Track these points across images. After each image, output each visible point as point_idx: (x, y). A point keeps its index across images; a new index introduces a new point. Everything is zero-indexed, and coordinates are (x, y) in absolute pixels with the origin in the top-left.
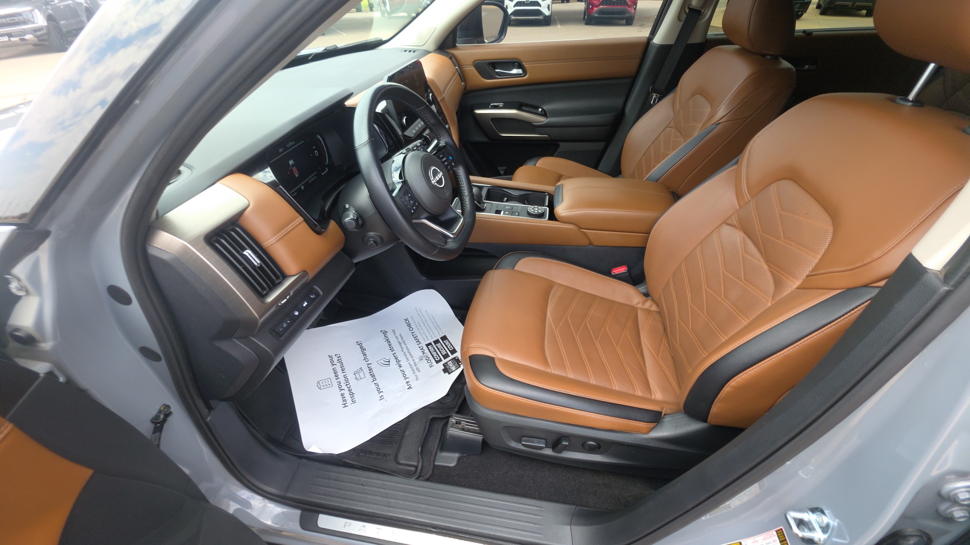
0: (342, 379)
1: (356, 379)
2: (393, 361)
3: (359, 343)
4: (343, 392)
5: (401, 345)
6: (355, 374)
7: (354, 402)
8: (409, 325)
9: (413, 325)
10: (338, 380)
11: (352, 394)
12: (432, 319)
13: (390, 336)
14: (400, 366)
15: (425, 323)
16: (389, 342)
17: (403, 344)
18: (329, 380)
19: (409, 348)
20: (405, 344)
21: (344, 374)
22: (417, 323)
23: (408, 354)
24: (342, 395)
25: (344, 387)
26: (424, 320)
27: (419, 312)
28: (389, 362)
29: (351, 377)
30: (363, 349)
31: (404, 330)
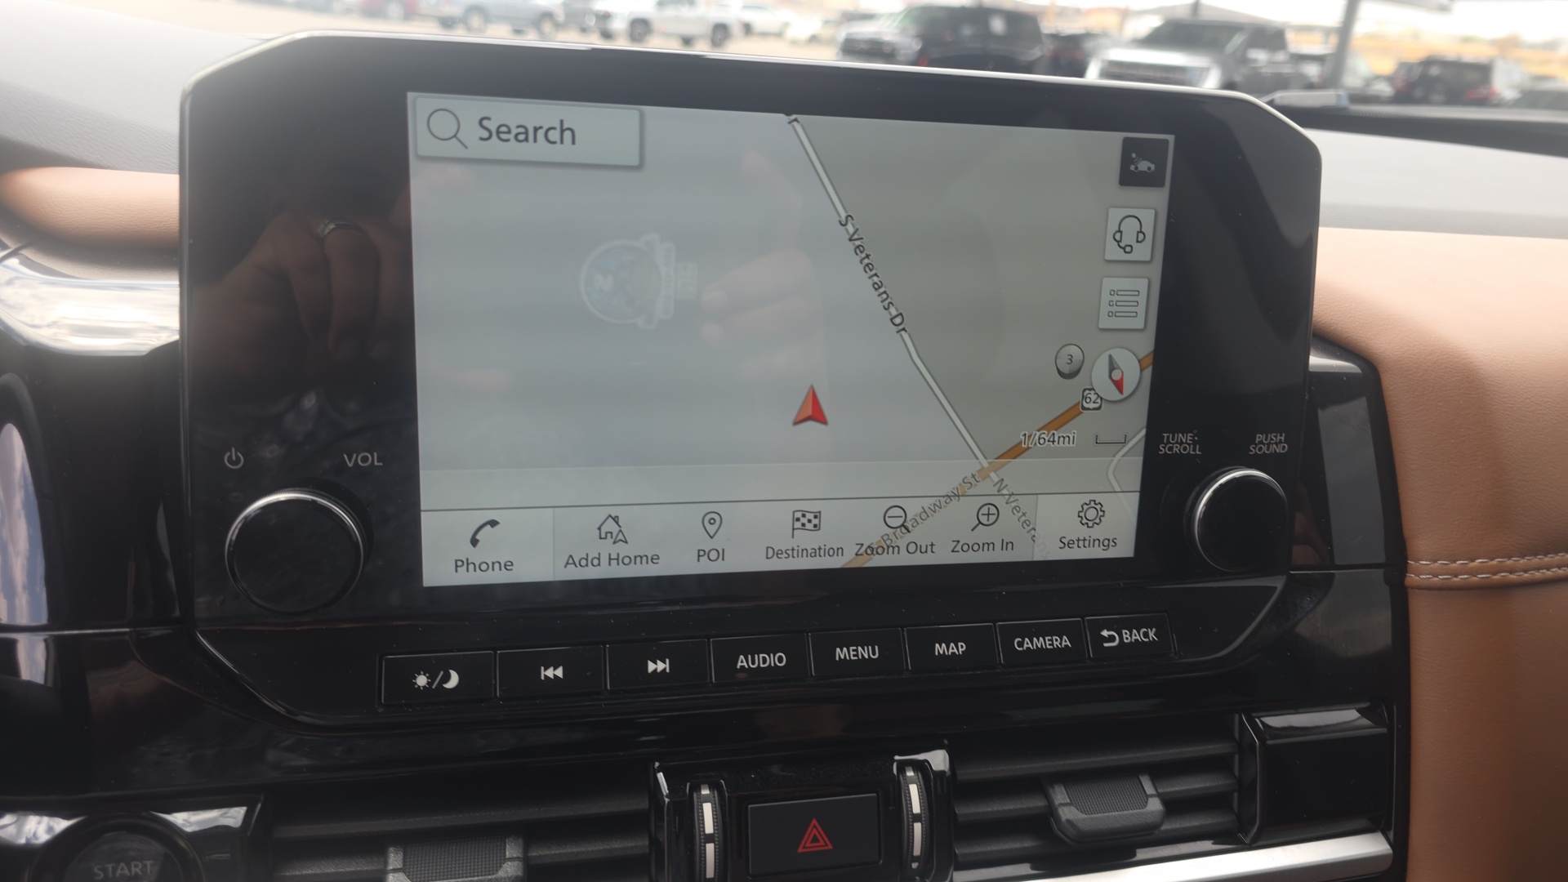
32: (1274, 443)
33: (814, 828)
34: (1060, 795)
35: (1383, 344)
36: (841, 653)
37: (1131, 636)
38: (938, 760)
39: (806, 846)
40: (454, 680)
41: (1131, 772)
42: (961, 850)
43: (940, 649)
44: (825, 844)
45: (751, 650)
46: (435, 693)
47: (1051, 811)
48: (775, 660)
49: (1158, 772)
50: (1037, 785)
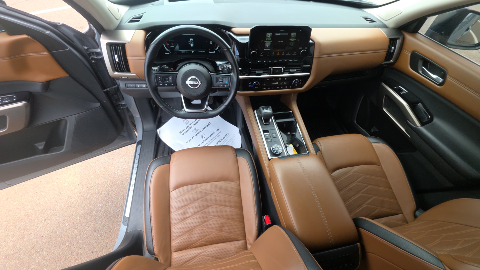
0: (191, 126)
1: (193, 130)
2: (205, 139)
3: (209, 123)
4: (186, 129)
5: (214, 138)
6: (195, 129)
7: (183, 134)
8: (226, 136)
9: (226, 138)
10: (190, 125)
11: (186, 132)
12: (232, 143)
13: (218, 132)
14: (203, 142)
15: (229, 142)
16: (214, 133)
17: (215, 138)
18: (188, 122)
19: (213, 141)
20: (215, 139)
21: (193, 126)
22: (228, 139)
23: (210, 142)
24: (184, 129)
25: (188, 128)
26: (231, 140)
27: (234, 137)
28: (204, 137)
29: (193, 128)
30: (207, 126)
31: (222, 135)
32: (306, 48)
33: (277, 70)
34: (290, 70)
35: (315, 41)
36: (280, 61)
37: (296, 60)
38: (284, 67)
39: (277, 71)
40: (260, 62)
41: (295, 68)
42: (285, 73)
43: (285, 61)
44: (278, 71)
45: (275, 60)
46: (259, 62)
47: (290, 71)
48: (276, 61)
49: (296, 69)
50: (289, 69)
